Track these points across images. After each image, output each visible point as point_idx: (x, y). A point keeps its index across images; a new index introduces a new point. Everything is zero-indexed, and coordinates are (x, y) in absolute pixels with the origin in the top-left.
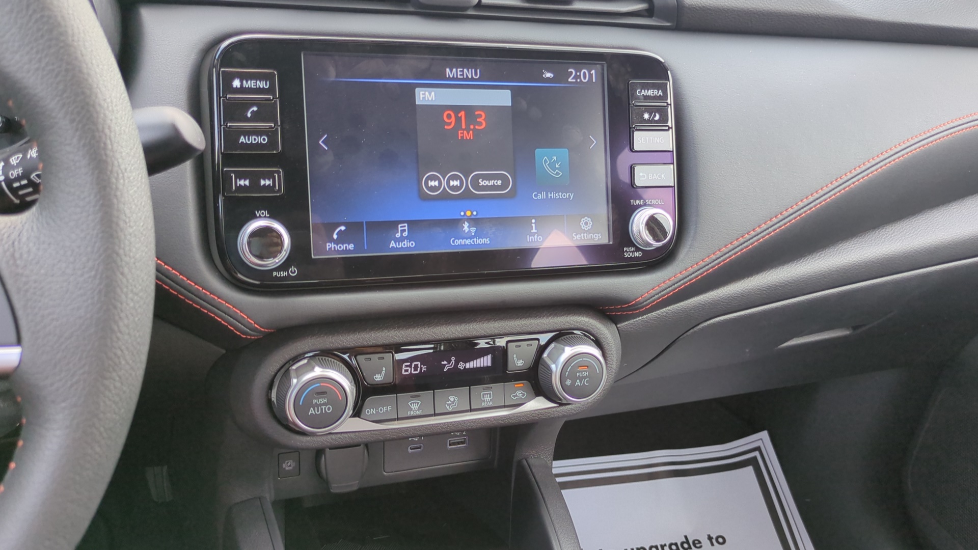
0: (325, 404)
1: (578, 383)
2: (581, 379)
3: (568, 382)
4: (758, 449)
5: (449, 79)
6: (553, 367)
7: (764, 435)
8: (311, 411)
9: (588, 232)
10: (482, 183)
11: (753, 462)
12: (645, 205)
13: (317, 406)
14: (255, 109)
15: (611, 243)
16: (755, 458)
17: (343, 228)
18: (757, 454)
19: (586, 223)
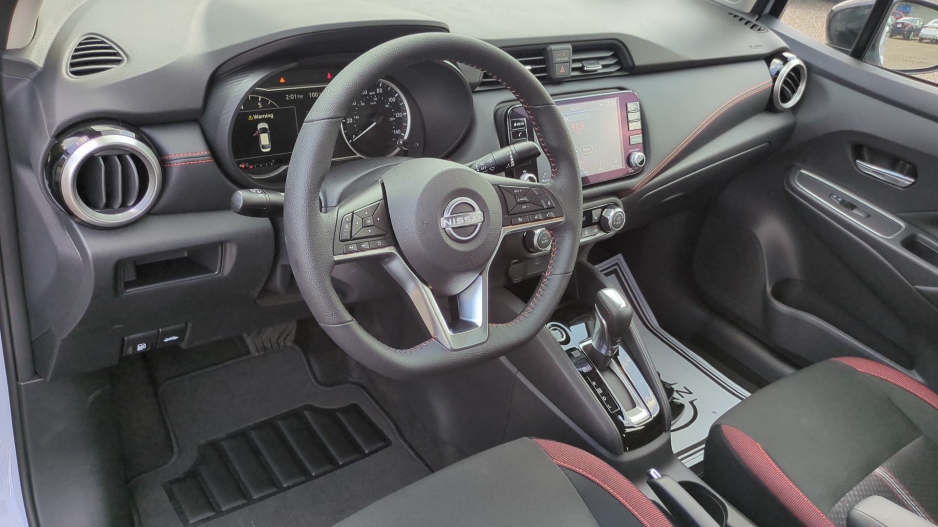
0: (546, 239)
1: (617, 223)
2: (618, 221)
3: (614, 223)
4: (617, 264)
5: (572, 112)
6: (608, 217)
7: (620, 256)
8: (542, 242)
9: (617, 164)
10: (584, 150)
11: (615, 272)
12: (634, 151)
13: (544, 240)
14: (521, 133)
15: (624, 167)
16: (616, 269)
17: (546, 173)
18: (616, 267)
19: (616, 161)
